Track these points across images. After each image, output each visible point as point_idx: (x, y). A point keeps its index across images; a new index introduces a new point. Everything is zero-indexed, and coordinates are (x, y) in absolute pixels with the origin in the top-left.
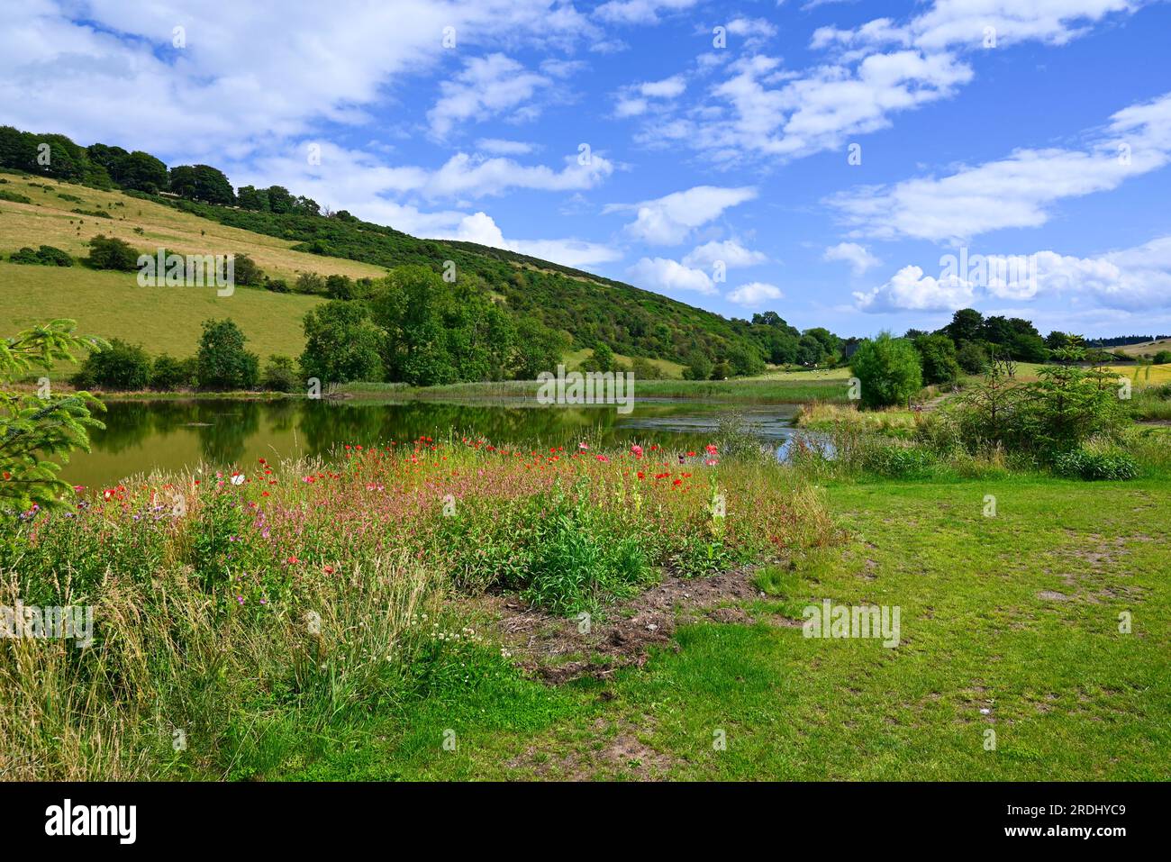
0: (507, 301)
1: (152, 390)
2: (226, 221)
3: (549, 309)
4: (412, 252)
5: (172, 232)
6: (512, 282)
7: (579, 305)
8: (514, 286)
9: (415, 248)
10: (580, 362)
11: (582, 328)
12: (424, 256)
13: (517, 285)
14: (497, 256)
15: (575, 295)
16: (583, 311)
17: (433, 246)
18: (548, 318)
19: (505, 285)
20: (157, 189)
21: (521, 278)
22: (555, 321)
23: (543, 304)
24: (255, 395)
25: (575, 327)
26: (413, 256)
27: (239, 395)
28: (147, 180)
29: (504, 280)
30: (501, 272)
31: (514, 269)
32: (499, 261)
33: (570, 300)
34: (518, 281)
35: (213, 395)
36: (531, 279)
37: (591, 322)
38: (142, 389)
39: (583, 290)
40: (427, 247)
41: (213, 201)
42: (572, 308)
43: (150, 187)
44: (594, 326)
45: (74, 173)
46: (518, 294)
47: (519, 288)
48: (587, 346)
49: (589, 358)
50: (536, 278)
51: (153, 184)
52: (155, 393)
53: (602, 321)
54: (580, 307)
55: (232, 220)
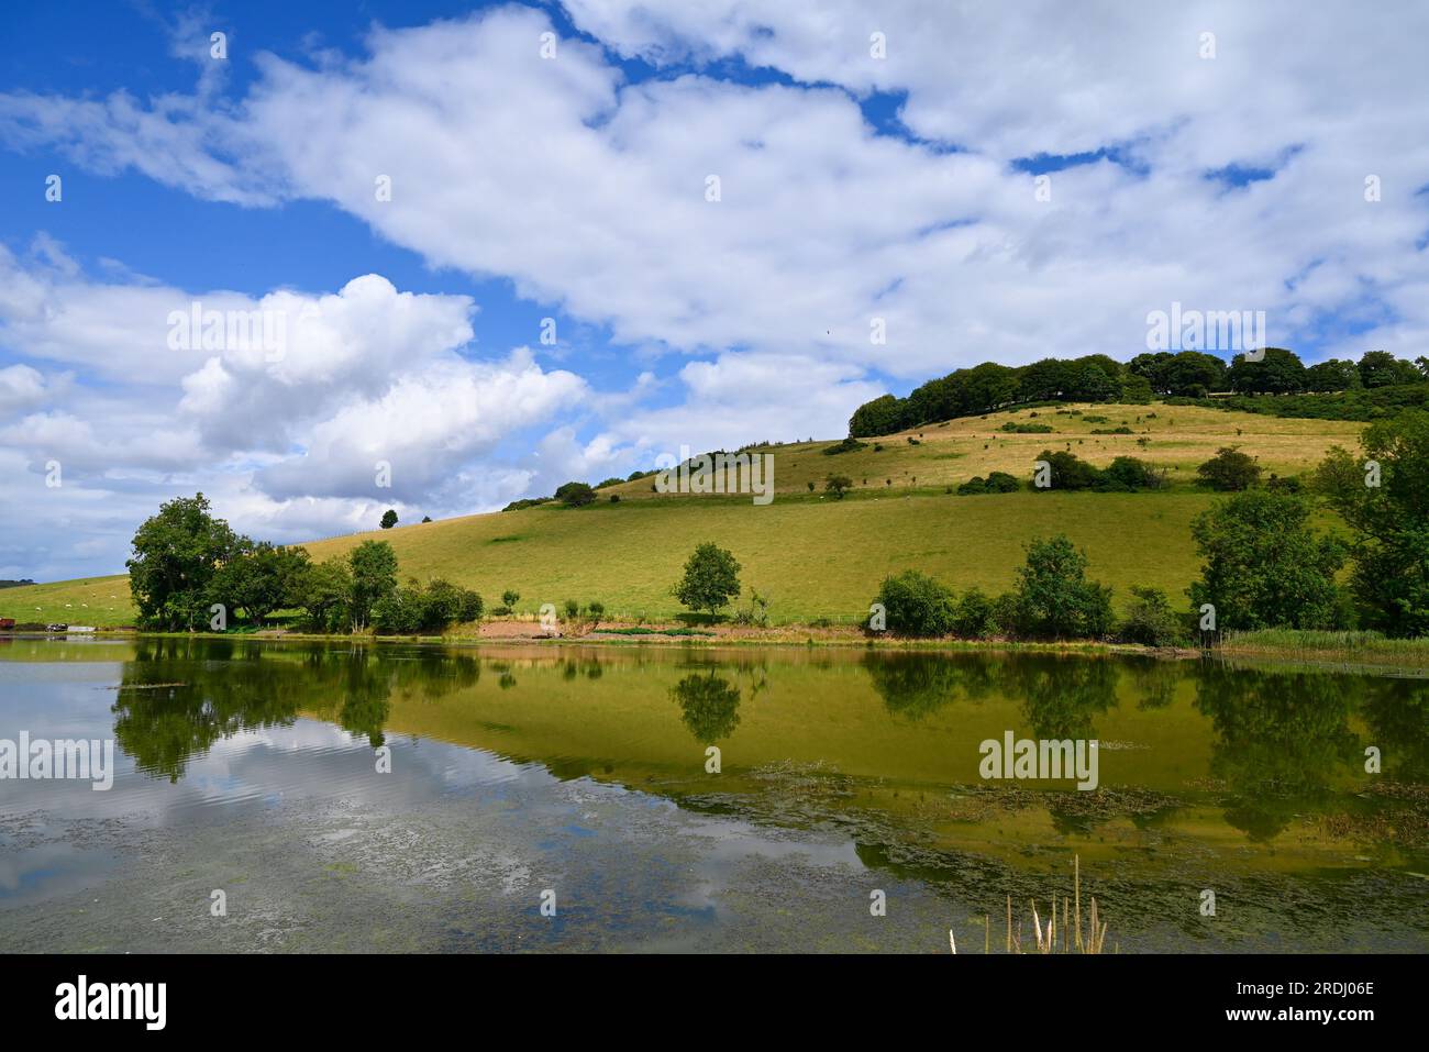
1: (957, 638)
2: (1286, 412)
5: (1179, 437)
20: (1205, 391)
24: (1100, 648)
27: (1076, 647)
28: (1192, 383)
35: (1037, 647)
38: (942, 637)
41: (1277, 390)
43: (1195, 389)
45: (1112, 392)
51: (1200, 385)
52: (959, 642)
55: (1295, 409)
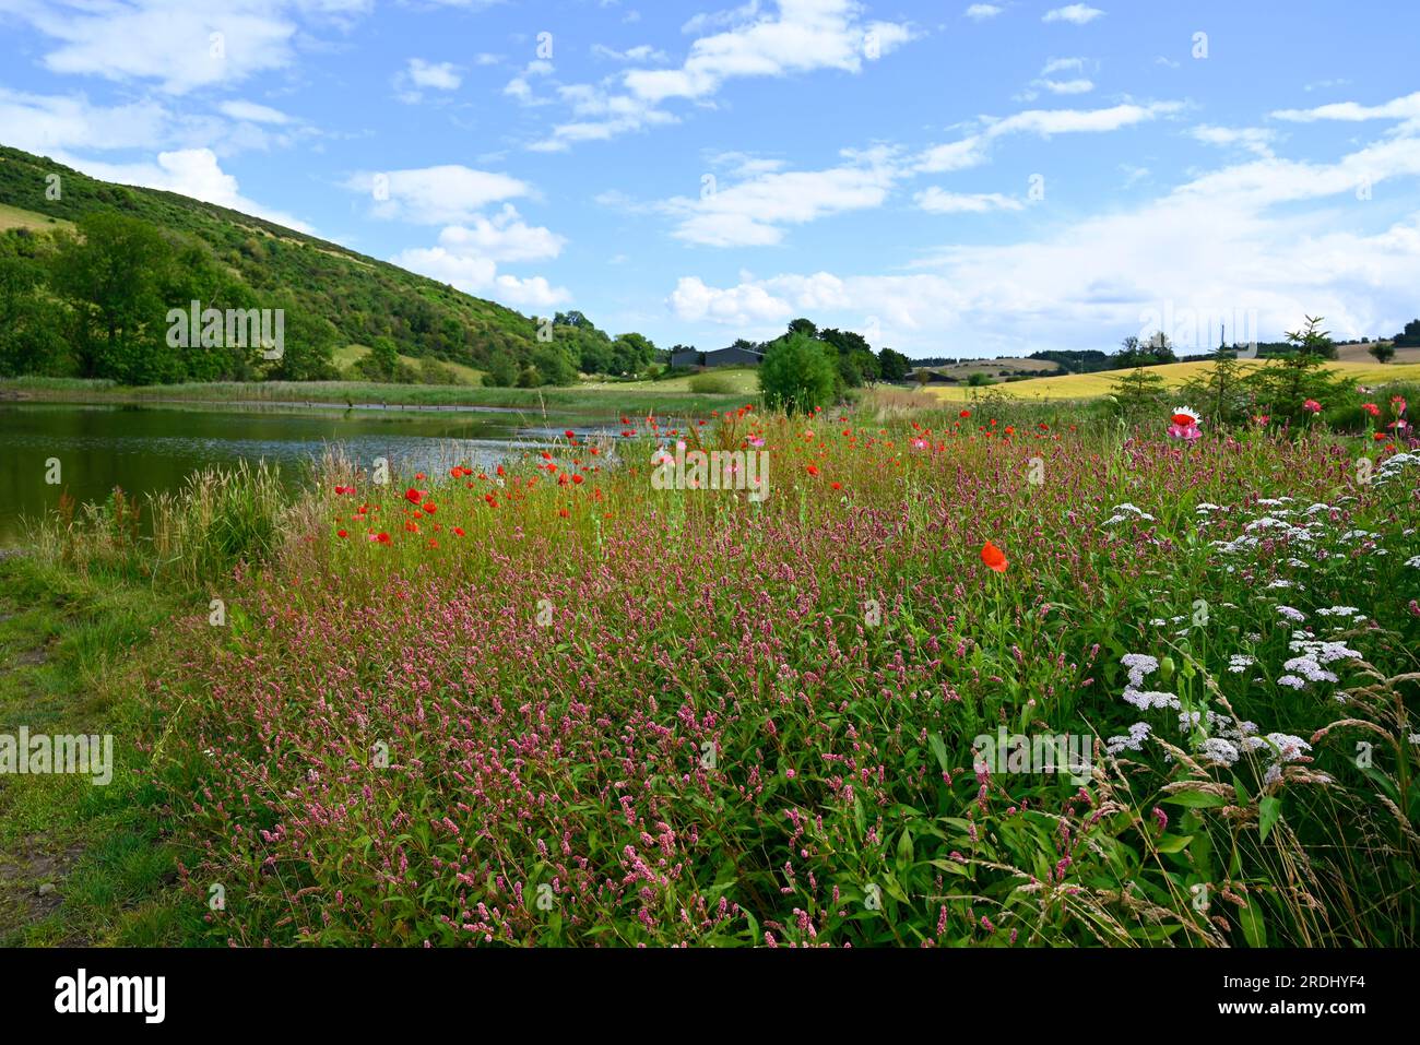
0: (242, 275)
3: (302, 289)
4: (88, 196)
6: (245, 251)
7: (341, 288)
8: (248, 256)
9: (93, 191)
10: (354, 361)
11: (348, 318)
12: (110, 205)
13: (252, 254)
14: (214, 215)
15: (335, 274)
16: (348, 297)
17: (123, 192)
18: (302, 301)
19: (236, 254)
21: (257, 246)
22: (311, 306)
23: (291, 282)
25: (338, 316)
26: (91, 203)
29: (233, 247)
30: (228, 236)
31: (245, 235)
32: (218, 221)
33: (329, 280)
34: (253, 250)
36: (272, 249)
37: (360, 310)
39: (344, 269)
40: (113, 192)
42: (332, 291)
44: (363, 316)
46: (258, 268)
47: (257, 259)
48: (356, 342)
49: (367, 356)
50: (279, 248)
53: (374, 310)
54: (342, 290)
